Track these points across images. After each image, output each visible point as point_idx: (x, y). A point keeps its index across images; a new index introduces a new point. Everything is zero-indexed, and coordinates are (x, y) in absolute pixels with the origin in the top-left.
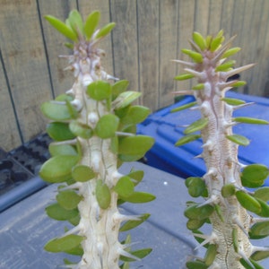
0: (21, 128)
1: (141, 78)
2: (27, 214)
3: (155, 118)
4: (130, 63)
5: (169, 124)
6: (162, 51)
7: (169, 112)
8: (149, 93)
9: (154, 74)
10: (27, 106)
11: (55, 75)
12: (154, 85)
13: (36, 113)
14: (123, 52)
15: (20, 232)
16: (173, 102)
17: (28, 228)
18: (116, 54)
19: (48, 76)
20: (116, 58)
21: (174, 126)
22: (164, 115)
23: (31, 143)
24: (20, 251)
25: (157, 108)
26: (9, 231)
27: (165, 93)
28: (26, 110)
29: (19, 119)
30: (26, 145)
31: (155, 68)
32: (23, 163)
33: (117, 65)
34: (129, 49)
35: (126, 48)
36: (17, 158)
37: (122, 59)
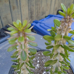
0: (3, 23)
1: (36, 10)
2: (6, 45)
3: (39, 21)
4: (33, 6)
5: (43, 23)
6: (42, 3)
7: (43, 20)
8: (38, 15)
9: (40, 9)
10: (4, 17)
11: (12, 8)
12: (39, 12)
13: (7, 19)
14: (31, 2)
15: (4, 49)
16: (45, 17)
17: (6, 48)
18: (29, 3)
19: (10, 8)
20: (29, 4)
21: (44, 24)
22: (42, 21)
23: (5, 27)
24: (5, 53)
25: (40, 19)
26: (1, 49)
27: (43, 15)
28: (4, 18)
29: (2, 20)
30: (4, 28)
31: (40, 7)
32: (3, 32)
33: (29, 6)
34: (33, 2)
35: (32, 1)
36: (2, 31)
37: (31, 4)
